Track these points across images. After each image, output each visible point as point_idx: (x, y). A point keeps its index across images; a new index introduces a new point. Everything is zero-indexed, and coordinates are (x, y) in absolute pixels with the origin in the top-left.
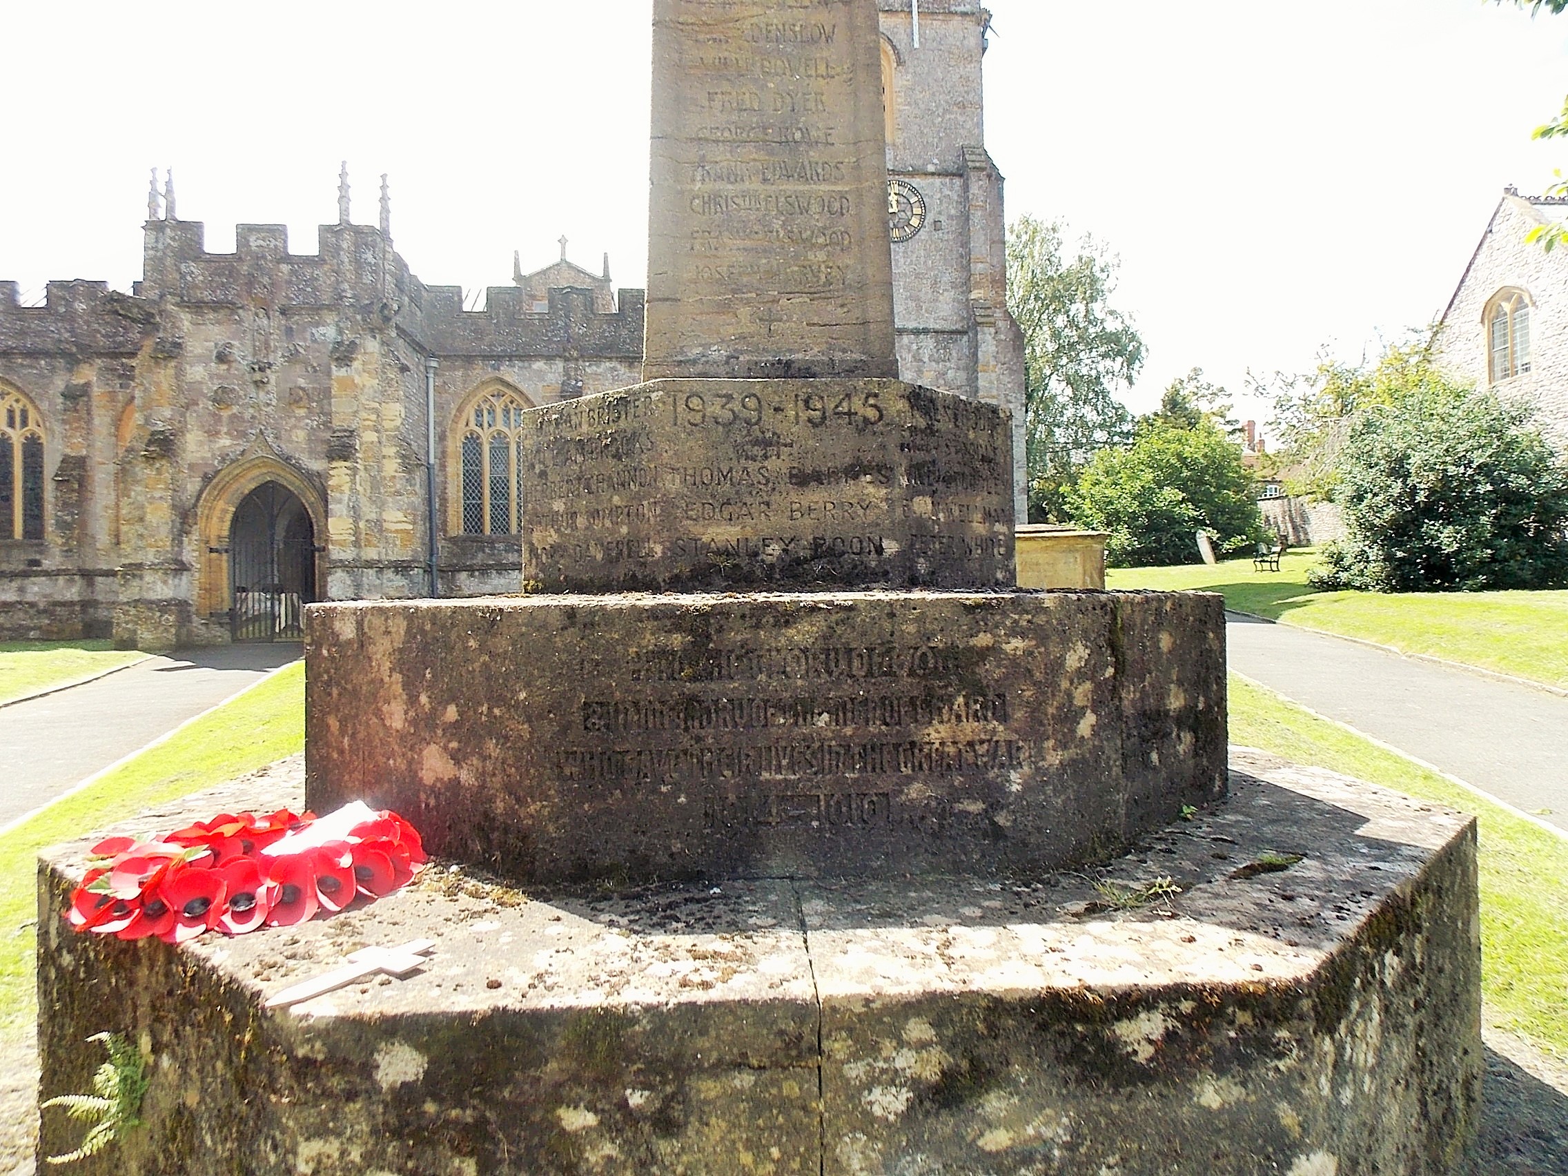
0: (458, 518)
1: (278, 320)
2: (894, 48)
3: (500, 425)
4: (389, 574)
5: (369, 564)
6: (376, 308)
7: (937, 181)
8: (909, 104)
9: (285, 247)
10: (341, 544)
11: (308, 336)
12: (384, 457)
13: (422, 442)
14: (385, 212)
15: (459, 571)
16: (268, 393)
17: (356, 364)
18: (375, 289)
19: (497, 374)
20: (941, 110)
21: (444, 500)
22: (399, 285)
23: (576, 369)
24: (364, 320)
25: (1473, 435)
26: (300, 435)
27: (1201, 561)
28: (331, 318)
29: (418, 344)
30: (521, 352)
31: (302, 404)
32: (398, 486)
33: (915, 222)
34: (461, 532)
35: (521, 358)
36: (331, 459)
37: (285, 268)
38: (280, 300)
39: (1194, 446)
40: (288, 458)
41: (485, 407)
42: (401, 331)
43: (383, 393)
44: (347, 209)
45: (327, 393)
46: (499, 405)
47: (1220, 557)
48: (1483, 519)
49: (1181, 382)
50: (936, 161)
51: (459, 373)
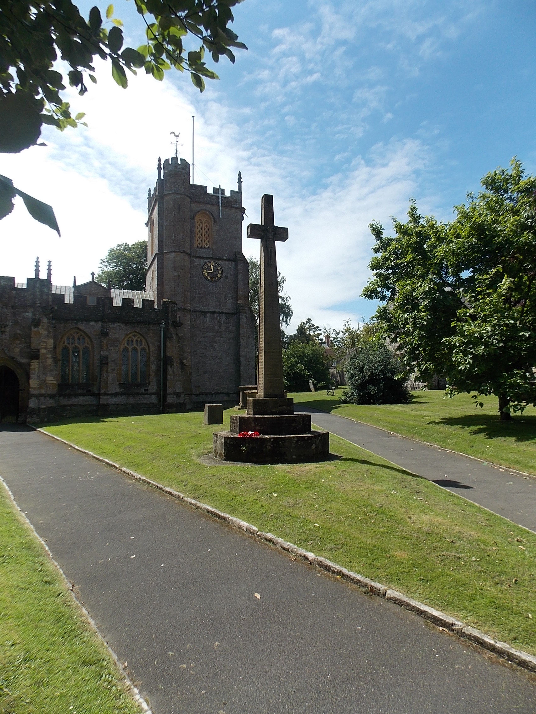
2: (213, 217)
3: (76, 344)
4: (48, 399)
5: (42, 395)
7: (227, 262)
8: (218, 236)
9: (14, 285)
10: (34, 388)
11: (22, 316)
12: (47, 358)
14: (49, 274)
15: (60, 396)
16: (6, 335)
17: (40, 327)
19: (76, 326)
20: (228, 239)
23: (107, 325)
24: (43, 312)
25: (379, 362)
26: (17, 350)
27: (311, 391)
28: (31, 310)
31: (18, 339)
32: (52, 368)
33: (219, 276)
34: (61, 383)
35: (86, 320)
36: (31, 359)
37: (14, 292)
39: (308, 350)
40: (13, 358)
41: (71, 337)
43: (48, 336)
44: (38, 274)
45: (29, 336)
46: (76, 336)
47: (317, 389)
48: (381, 385)
49: (304, 323)
50: (226, 256)
51: (62, 325)
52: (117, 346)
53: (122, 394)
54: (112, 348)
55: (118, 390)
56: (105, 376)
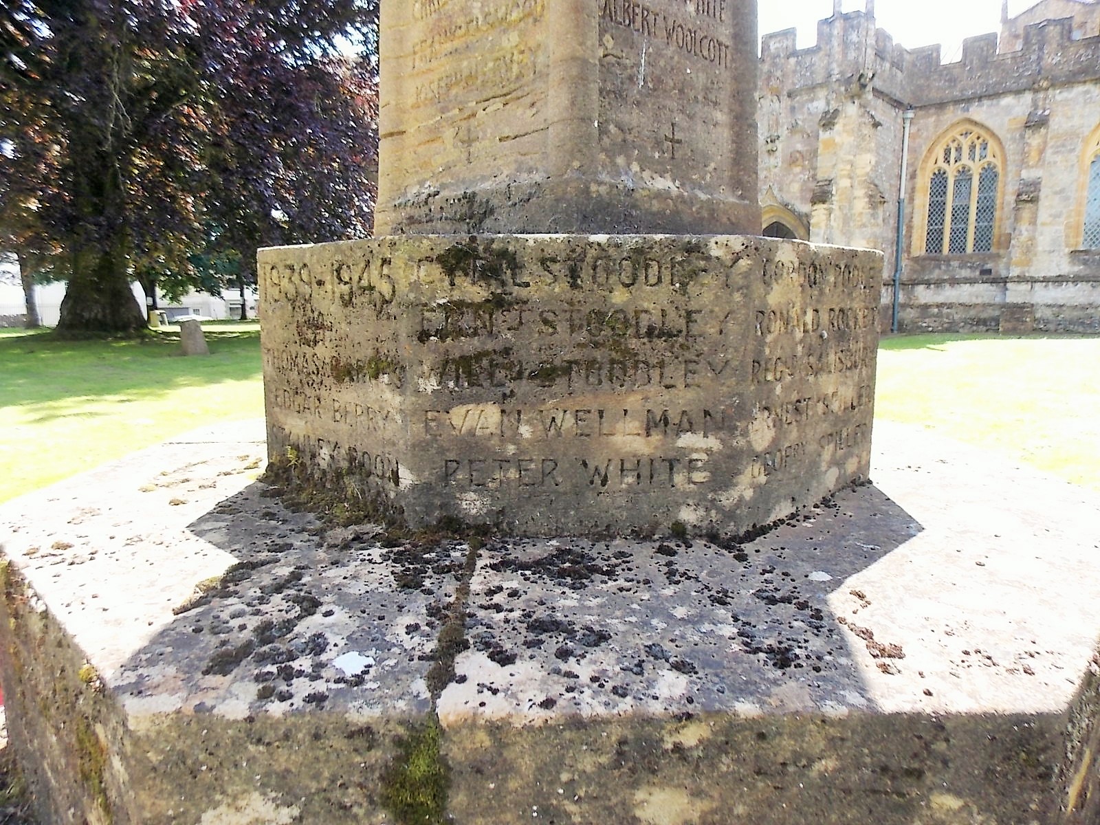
0: (922, 241)
1: (786, 101)
3: (965, 160)
6: (856, 78)
9: (794, 45)
11: (805, 110)
13: (895, 181)
15: (918, 284)
16: (776, 158)
17: (837, 127)
18: (857, 63)
19: (966, 115)
21: (910, 228)
22: (880, 54)
23: (1045, 99)
24: (846, 90)
26: (796, 187)
28: (822, 93)
29: (895, 101)
30: (991, 92)
31: (798, 163)
32: (864, 220)
34: (923, 252)
35: (989, 97)
36: (814, 203)
37: (793, 61)
38: (788, 87)
40: (787, 205)
41: (953, 146)
42: (877, 92)
43: (858, 147)
45: (814, 153)
46: (966, 142)
51: (932, 119)
52: (1073, 150)
53: (1076, 279)
54: (1059, 158)
55: (1066, 268)
56: (1025, 234)
